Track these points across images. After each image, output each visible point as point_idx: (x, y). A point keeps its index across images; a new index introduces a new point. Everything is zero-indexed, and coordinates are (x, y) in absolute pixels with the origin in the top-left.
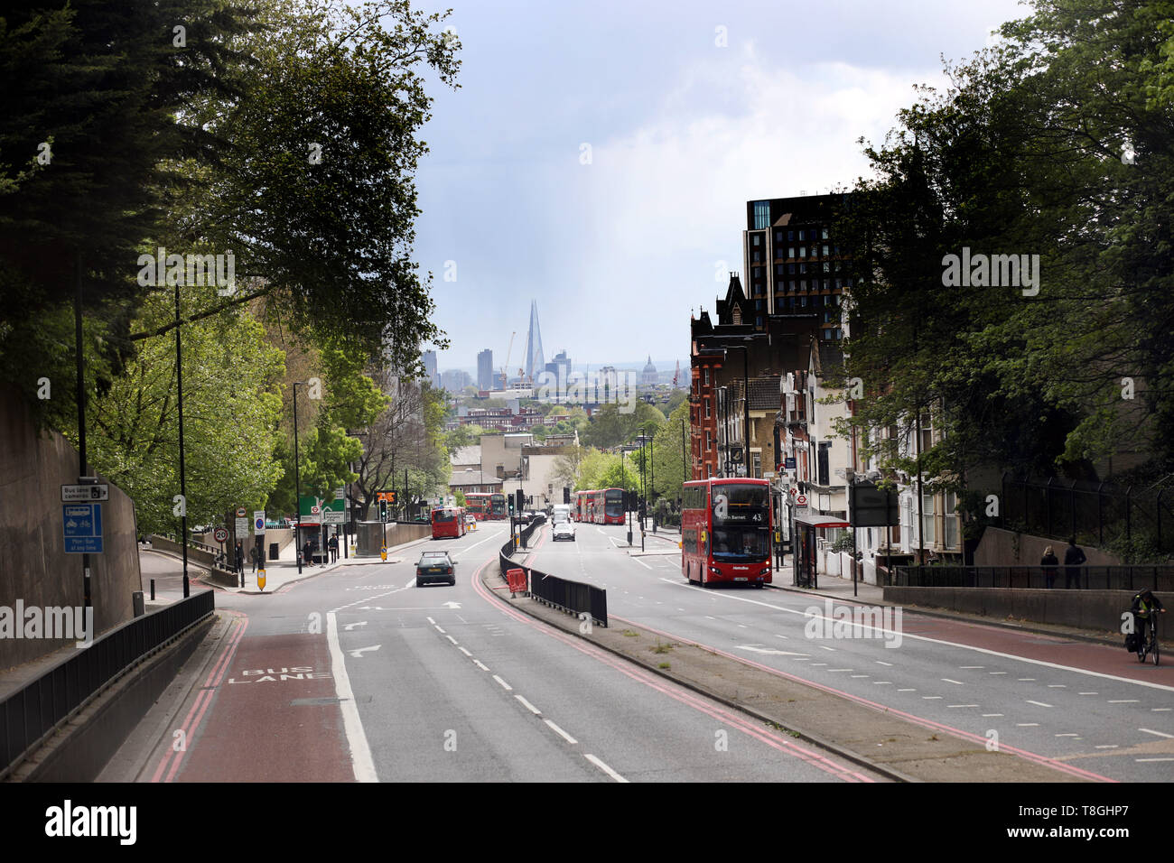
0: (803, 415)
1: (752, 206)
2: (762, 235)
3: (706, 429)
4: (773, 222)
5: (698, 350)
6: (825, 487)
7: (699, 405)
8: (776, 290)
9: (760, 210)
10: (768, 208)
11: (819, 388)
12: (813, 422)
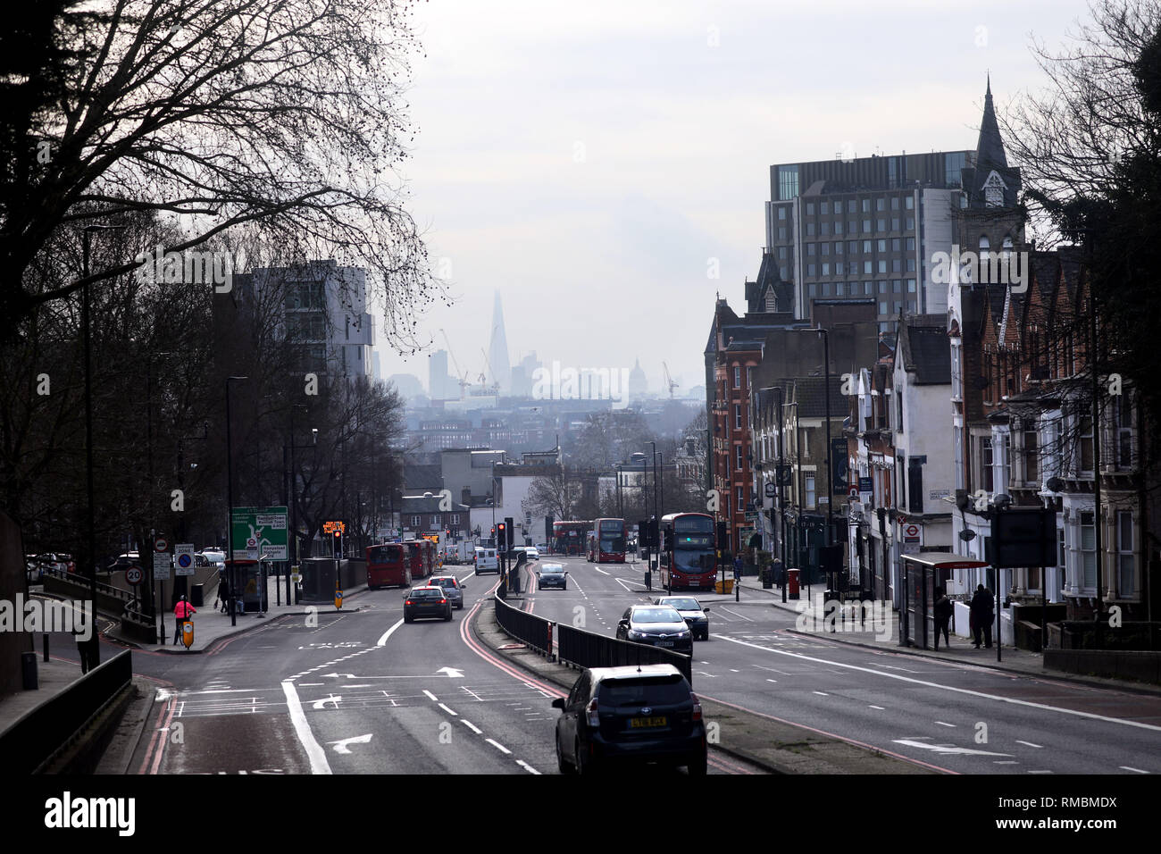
0: (884, 422)
1: (776, 171)
2: (789, 206)
3: (737, 442)
4: (803, 190)
5: (726, 343)
6: (919, 515)
7: (725, 413)
8: (806, 273)
9: (785, 177)
10: (796, 174)
11: (911, 387)
12: (901, 430)
